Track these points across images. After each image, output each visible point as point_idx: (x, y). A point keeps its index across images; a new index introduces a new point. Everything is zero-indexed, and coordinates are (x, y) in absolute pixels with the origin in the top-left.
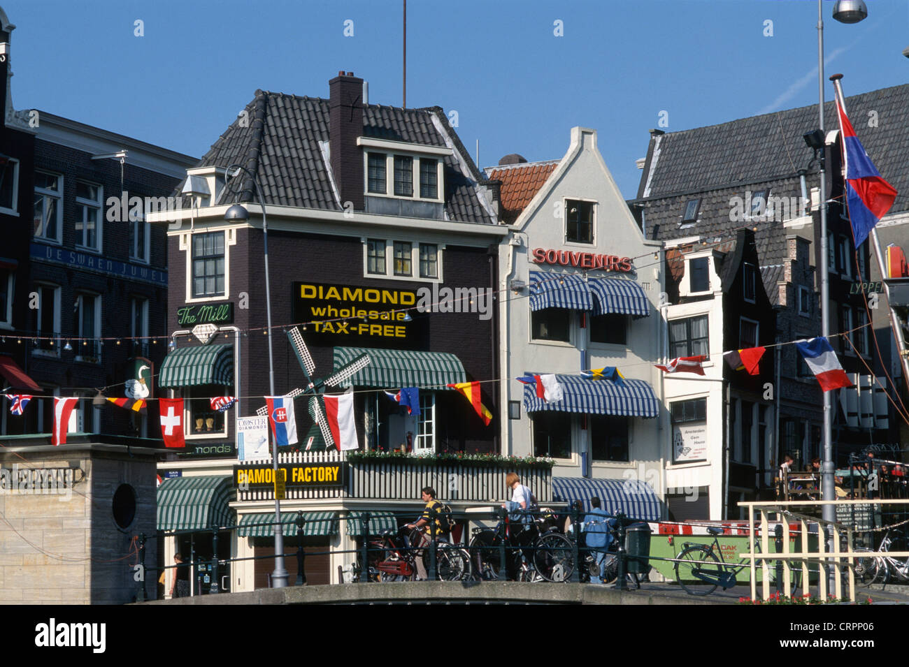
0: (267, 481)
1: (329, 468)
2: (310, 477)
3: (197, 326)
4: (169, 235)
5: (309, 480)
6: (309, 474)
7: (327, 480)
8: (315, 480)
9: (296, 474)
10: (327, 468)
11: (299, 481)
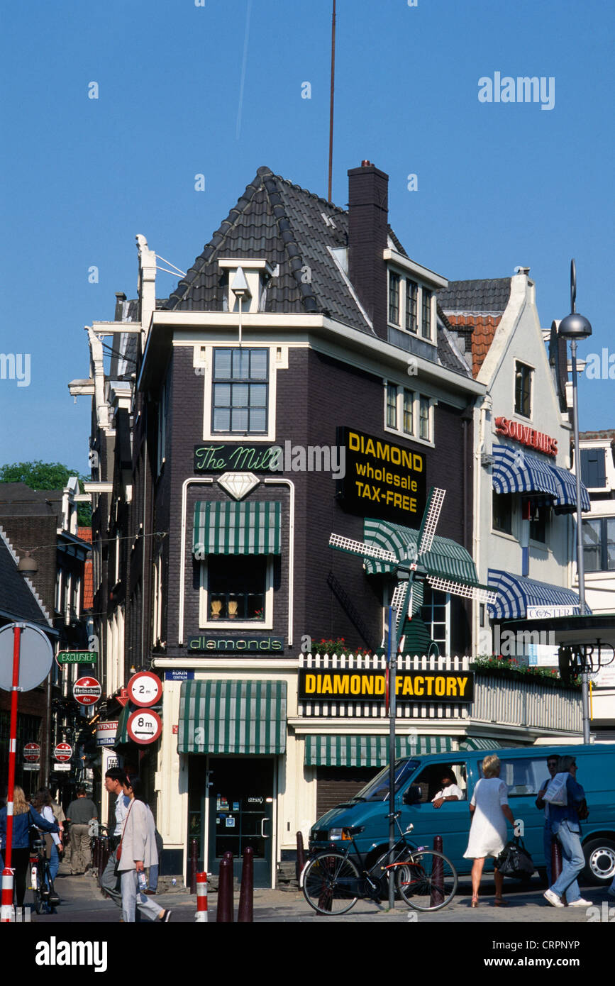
0: (354, 692)
1: (453, 679)
2: (422, 689)
3: (227, 474)
4: (174, 345)
5: (421, 693)
6: (420, 685)
7: (449, 694)
8: (430, 693)
9: (401, 685)
10: (449, 679)
11: (404, 693)
